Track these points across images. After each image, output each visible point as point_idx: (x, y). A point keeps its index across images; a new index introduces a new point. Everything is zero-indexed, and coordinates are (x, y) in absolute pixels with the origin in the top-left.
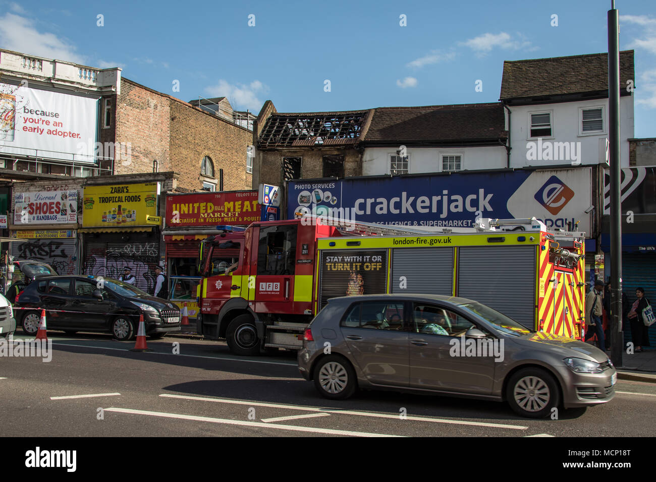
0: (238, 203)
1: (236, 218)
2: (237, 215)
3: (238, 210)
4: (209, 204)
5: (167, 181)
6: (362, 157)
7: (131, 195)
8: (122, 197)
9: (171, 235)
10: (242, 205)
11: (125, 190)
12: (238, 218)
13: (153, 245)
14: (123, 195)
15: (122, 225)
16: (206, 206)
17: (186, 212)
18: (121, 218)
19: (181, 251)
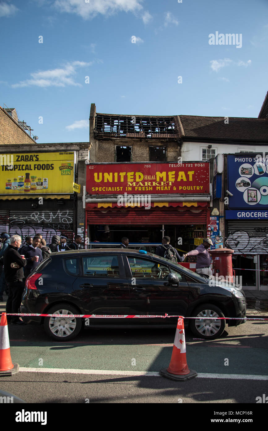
0: (171, 174)
1: (169, 187)
2: (170, 184)
3: (171, 180)
4: (138, 174)
5: (81, 152)
6: (180, 149)
7: (41, 163)
8: (30, 165)
9: (96, 203)
10: (177, 176)
11: (35, 159)
12: (172, 187)
13: (67, 212)
14: (32, 163)
15: (31, 192)
16: (135, 175)
17: (111, 181)
18: (29, 185)
19: (103, 218)
